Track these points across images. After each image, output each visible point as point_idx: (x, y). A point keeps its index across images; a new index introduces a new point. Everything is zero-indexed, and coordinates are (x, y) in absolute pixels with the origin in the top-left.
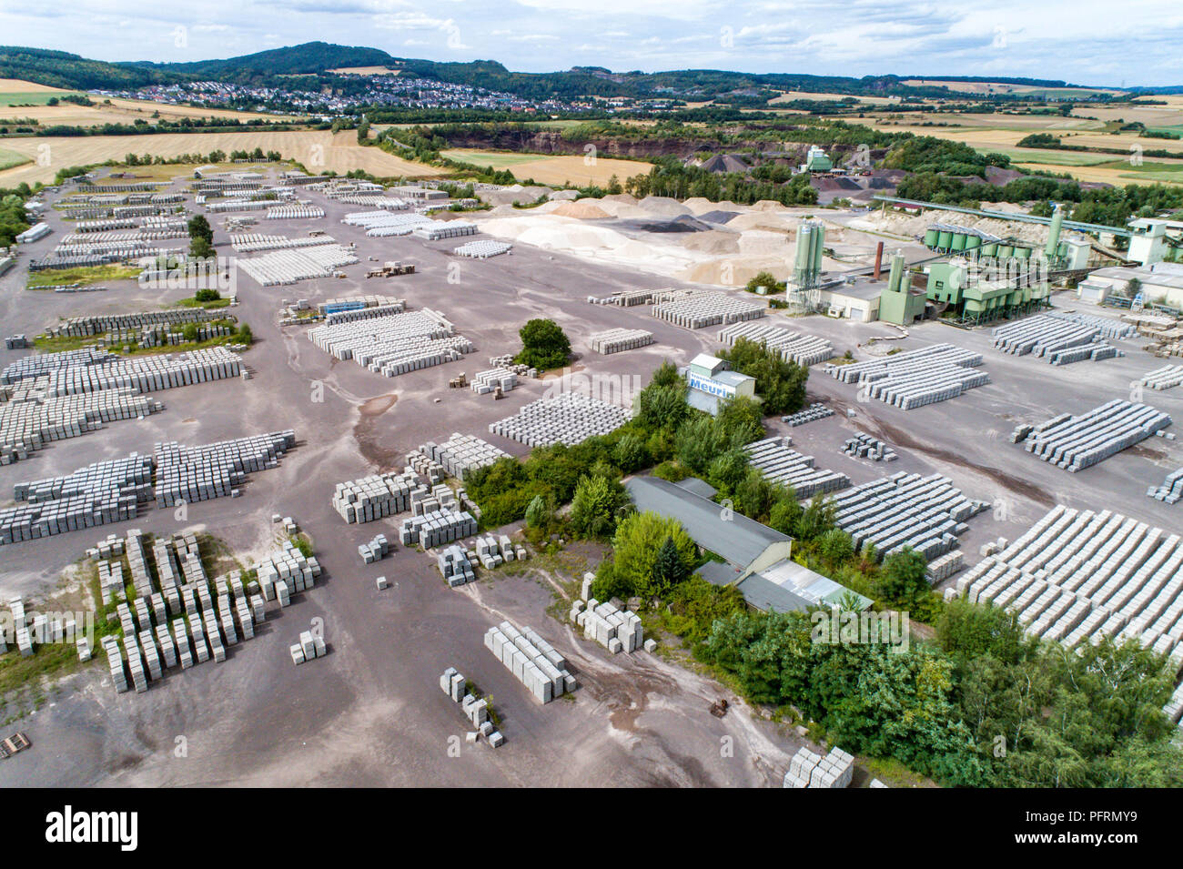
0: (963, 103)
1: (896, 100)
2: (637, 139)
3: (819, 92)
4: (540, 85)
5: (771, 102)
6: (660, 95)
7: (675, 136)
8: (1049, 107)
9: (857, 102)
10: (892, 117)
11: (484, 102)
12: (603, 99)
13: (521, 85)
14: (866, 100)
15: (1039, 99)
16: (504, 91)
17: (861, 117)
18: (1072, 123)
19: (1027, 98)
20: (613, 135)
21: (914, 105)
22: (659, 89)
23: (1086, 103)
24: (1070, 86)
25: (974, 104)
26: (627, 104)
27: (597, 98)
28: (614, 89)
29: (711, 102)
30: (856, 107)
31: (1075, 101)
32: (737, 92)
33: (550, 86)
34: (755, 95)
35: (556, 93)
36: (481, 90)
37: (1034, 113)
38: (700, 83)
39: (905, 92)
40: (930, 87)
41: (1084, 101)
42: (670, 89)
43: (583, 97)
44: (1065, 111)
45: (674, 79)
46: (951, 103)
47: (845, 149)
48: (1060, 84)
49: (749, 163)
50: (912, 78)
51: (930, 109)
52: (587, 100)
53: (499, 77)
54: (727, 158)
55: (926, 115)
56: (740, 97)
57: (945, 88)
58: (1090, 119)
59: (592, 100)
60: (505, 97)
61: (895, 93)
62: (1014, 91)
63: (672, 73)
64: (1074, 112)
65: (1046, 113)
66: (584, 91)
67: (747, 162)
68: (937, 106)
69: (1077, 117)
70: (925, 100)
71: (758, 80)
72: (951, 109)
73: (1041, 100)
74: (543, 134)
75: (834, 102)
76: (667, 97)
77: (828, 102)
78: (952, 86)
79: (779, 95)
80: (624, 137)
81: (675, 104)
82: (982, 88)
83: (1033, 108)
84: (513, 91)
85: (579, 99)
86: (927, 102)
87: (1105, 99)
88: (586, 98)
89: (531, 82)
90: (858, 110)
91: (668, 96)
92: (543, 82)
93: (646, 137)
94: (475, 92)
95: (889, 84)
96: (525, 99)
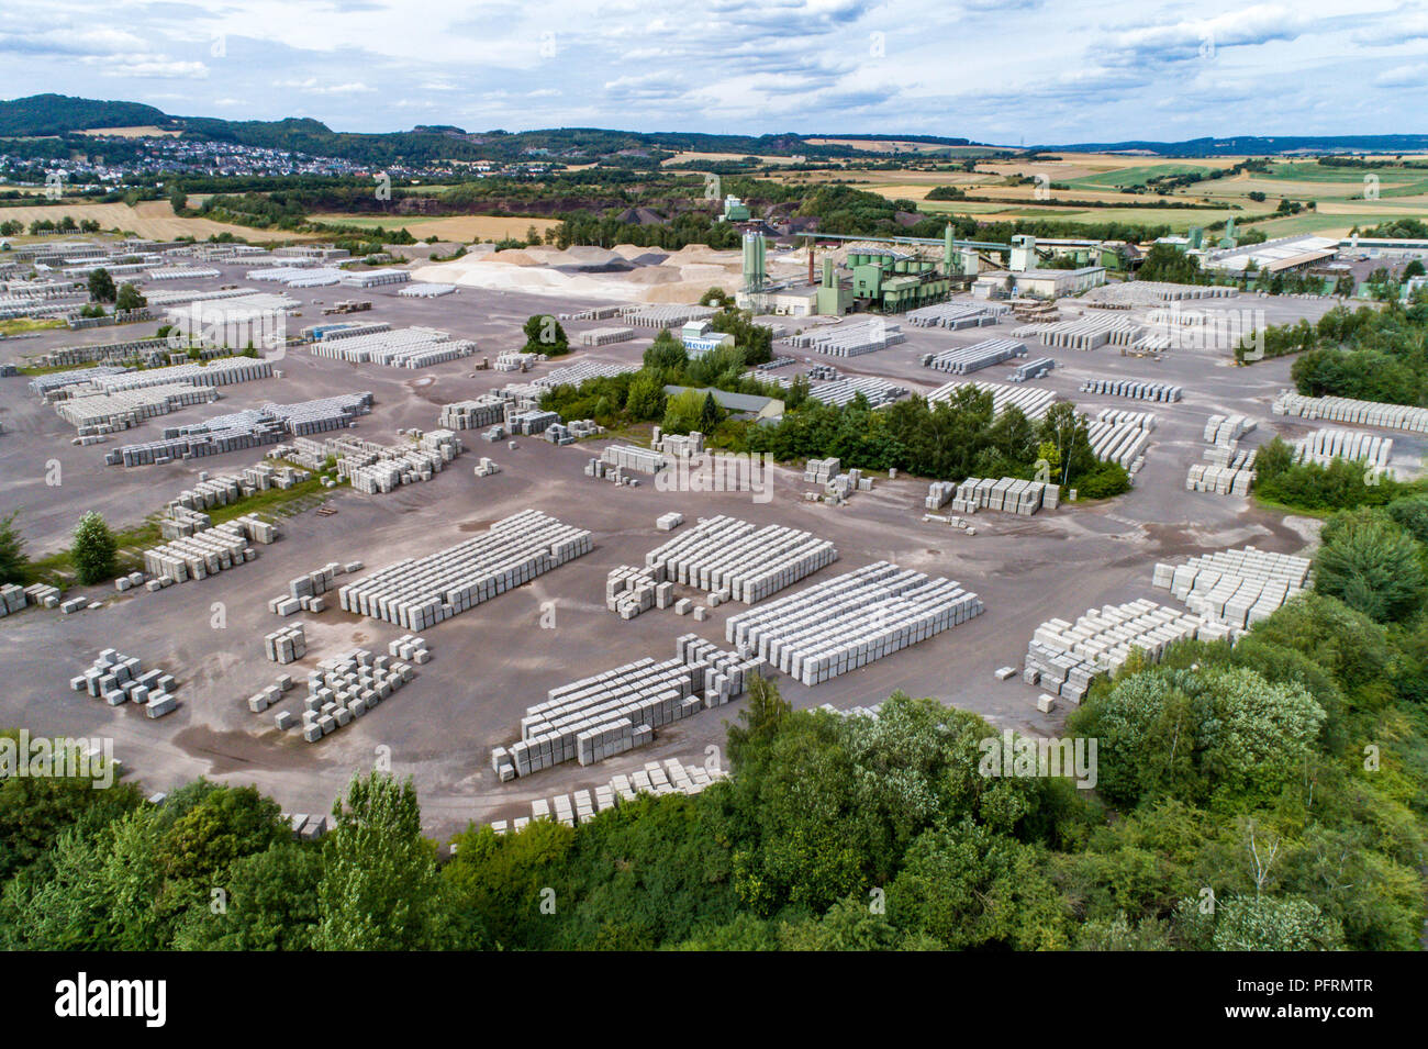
0: (870, 161)
1: (801, 160)
2: (531, 199)
3: (715, 152)
4: (378, 148)
5: (665, 163)
6: (534, 158)
7: (573, 194)
8: (955, 164)
9: (760, 162)
10: (799, 176)
11: (311, 168)
12: (463, 164)
13: (353, 148)
14: (769, 160)
15: (945, 156)
16: (332, 156)
17: (767, 176)
18: (975, 178)
19: (933, 156)
20: (503, 196)
21: (820, 164)
22: (531, 151)
23: (988, 159)
24: (974, 144)
25: (881, 162)
26: (493, 168)
27: (455, 163)
28: (475, 152)
29: (595, 165)
30: (759, 167)
31: (979, 158)
32: (624, 153)
33: (392, 149)
34: (644, 156)
35: (401, 158)
36: (300, 155)
37: (940, 170)
38: (579, 144)
39: (809, 151)
40: (834, 146)
41: (987, 158)
42: (544, 151)
43: (436, 162)
44: (969, 167)
45: (546, 139)
46: (857, 161)
47: (758, 202)
48: (964, 142)
49: (664, 216)
50: (814, 137)
51: (837, 167)
52: (441, 164)
53: (322, 139)
54: (641, 211)
55: (833, 173)
56: (630, 158)
57: (849, 147)
58: (992, 173)
59: (448, 165)
60: (335, 163)
61: (798, 153)
62: (920, 150)
63: (542, 133)
64: (978, 168)
65: (952, 169)
66: (437, 154)
67: (662, 215)
68: (844, 165)
69: (980, 173)
70: (831, 159)
71: (647, 140)
72: (858, 167)
73: (946, 158)
74: (409, 200)
75: (735, 162)
76: (542, 160)
77: (728, 162)
78: (857, 145)
79: (672, 156)
80: (514, 198)
81: (554, 167)
82: (888, 147)
83: (939, 165)
84: (344, 156)
85: (431, 165)
86: (834, 161)
87: (1007, 156)
88: (441, 163)
89: (366, 144)
90: (762, 170)
91: (544, 159)
92: (382, 145)
93: (540, 197)
94: (293, 158)
95: (791, 143)
96: (364, 165)
